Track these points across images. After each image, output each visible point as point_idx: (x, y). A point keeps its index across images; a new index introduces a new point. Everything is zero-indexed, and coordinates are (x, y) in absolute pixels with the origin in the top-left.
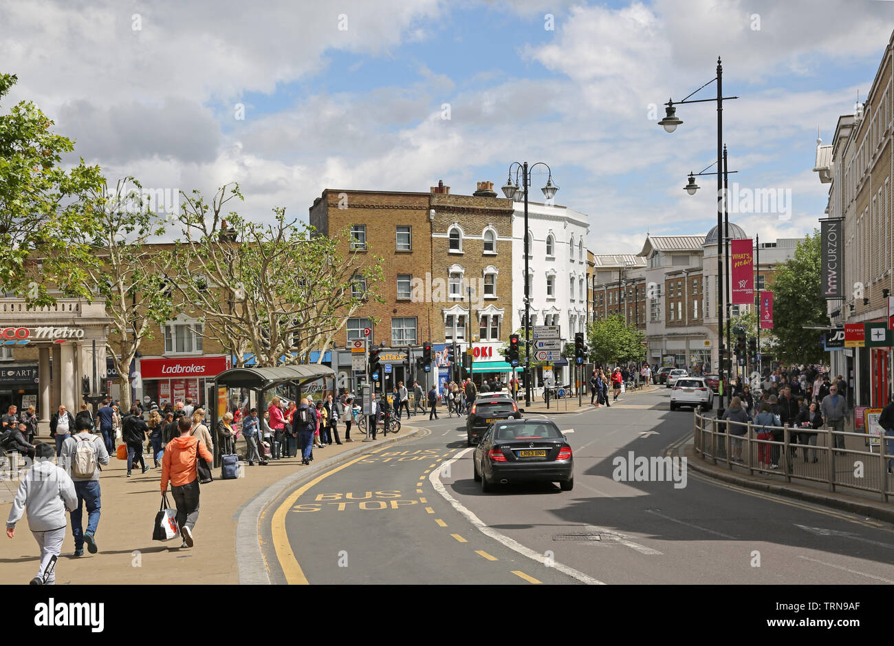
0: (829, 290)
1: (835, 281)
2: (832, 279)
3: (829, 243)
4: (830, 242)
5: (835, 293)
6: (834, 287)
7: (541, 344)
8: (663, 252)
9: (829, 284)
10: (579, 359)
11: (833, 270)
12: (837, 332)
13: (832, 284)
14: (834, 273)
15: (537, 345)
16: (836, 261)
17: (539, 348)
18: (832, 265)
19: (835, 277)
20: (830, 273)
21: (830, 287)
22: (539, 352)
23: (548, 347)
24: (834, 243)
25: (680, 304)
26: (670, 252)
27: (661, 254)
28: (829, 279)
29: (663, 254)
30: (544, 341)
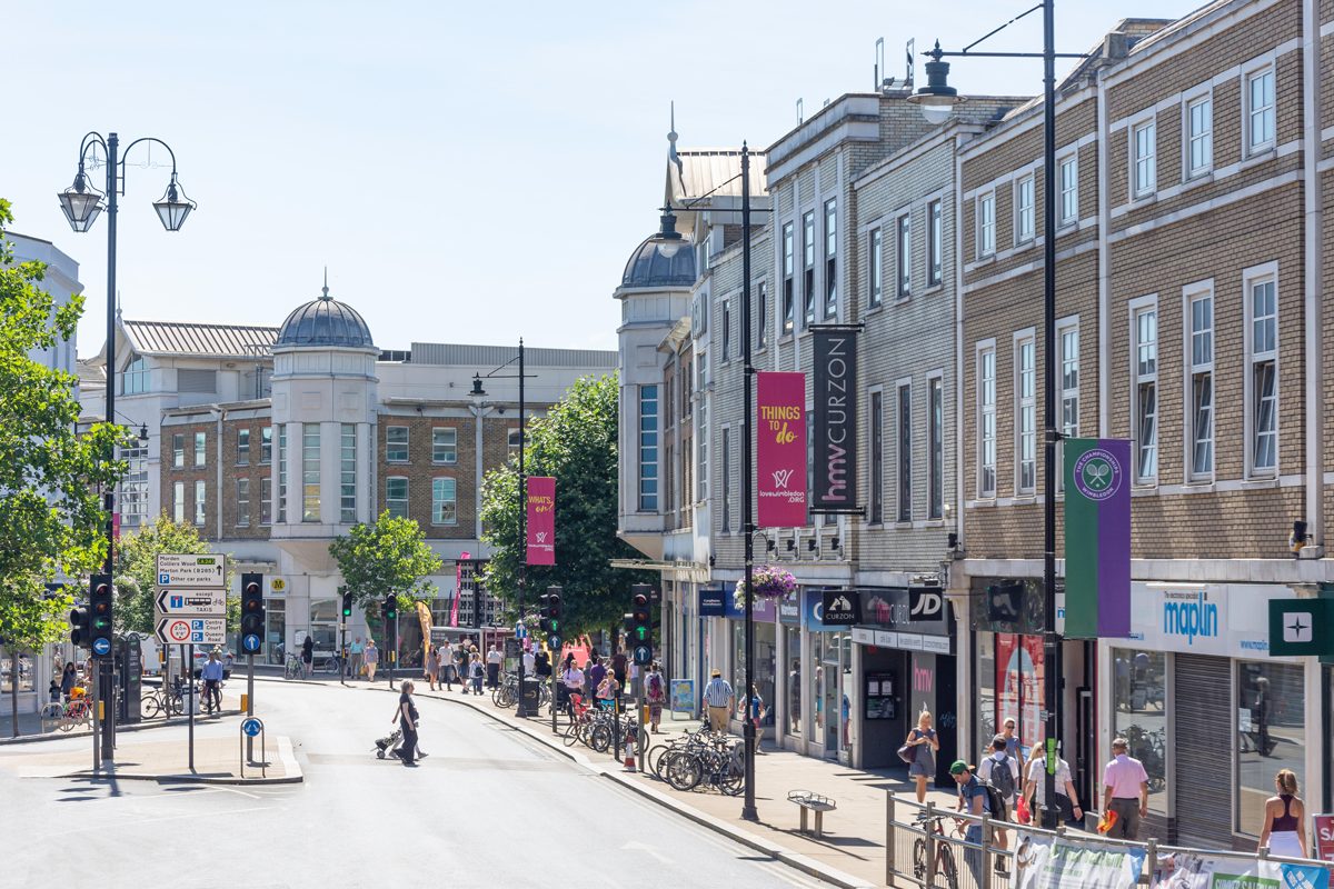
0: (831, 491)
1: (842, 471)
2: (837, 466)
3: (830, 382)
4: (832, 379)
5: (843, 498)
6: (841, 485)
7: (178, 602)
8: (157, 357)
9: (830, 477)
10: (252, 639)
11: (837, 445)
12: (922, 596)
13: (837, 477)
14: (842, 452)
15: (167, 602)
16: (844, 425)
17: (171, 610)
18: (837, 436)
19: (842, 461)
20: (833, 452)
21: (832, 484)
22: (171, 622)
23: (193, 609)
24: (839, 382)
25: (201, 487)
26: (174, 358)
27: (149, 363)
28: (831, 466)
29: (157, 363)
30: (185, 594)
